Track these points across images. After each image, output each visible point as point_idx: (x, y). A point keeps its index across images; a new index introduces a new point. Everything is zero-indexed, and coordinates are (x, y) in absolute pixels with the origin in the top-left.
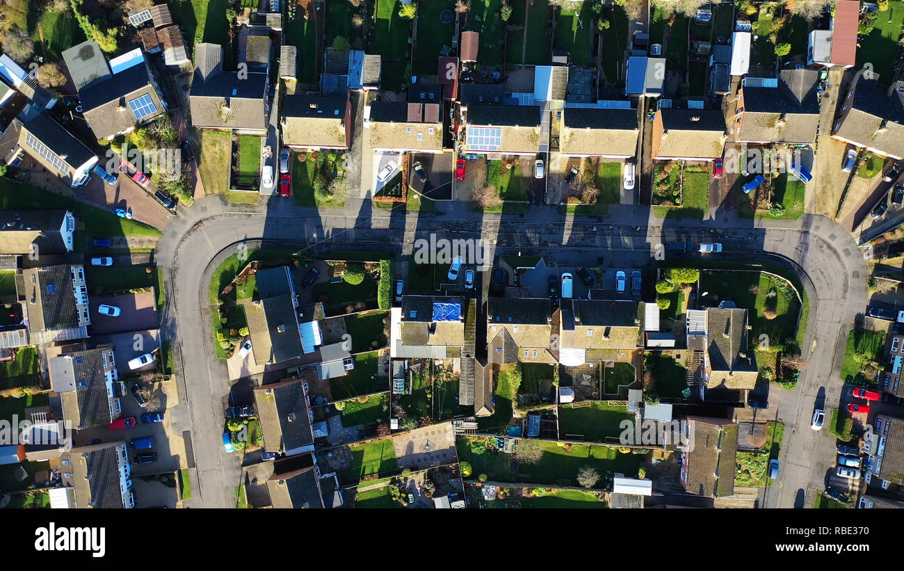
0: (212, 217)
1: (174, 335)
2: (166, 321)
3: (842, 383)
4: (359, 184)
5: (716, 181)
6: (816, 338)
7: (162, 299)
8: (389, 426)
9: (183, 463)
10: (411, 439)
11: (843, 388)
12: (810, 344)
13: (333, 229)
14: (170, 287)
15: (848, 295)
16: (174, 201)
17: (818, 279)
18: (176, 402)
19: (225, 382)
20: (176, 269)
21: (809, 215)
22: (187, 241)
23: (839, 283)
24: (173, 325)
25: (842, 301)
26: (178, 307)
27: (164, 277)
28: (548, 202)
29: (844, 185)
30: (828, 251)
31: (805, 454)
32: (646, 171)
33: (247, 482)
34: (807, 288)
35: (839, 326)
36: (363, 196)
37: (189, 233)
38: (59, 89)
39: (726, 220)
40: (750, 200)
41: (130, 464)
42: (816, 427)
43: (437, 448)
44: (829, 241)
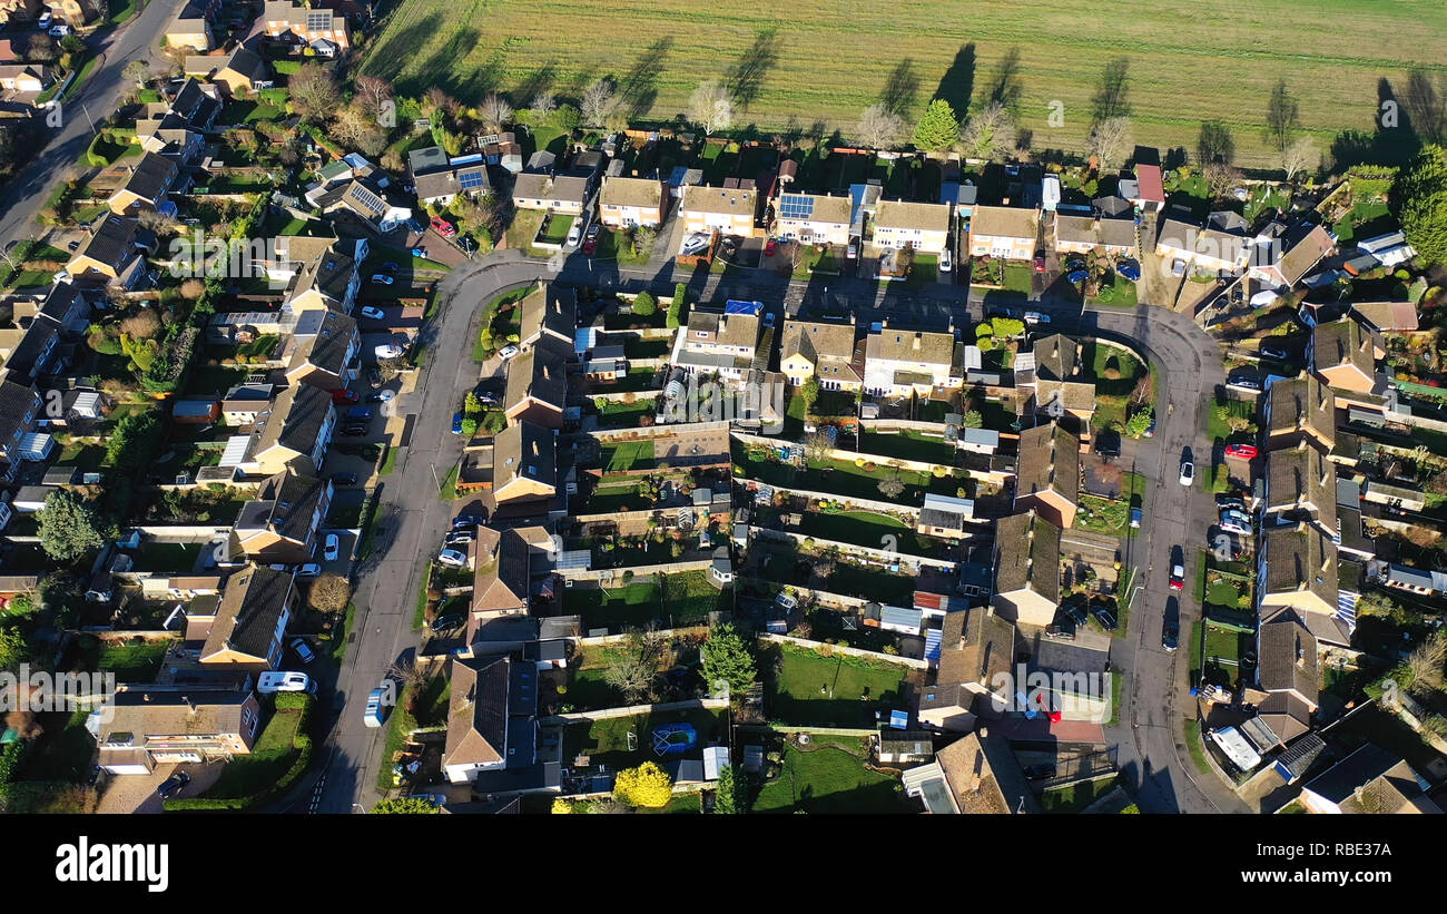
0: (507, 264)
1: (433, 340)
2: (429, 328)
3: (1211, 444)
4: (665, 253)
5: (1039, 275)
6: (1171, 402)
7: (432, 312)
8: (654, 419)
9: (396, 442)
10: (677, 443)
11: (1214, 448)
12: (1166, 408)
13: (630, 280)
14: (443, 305)
15: (1202, 369)
16: (475, 246)
17: (1164, 354)
18: (412, 390)
19: (474, 378)
20: (455, 295)
21: (1144, 305)
22: (475, 277)
23: (1190, 357)
24: (436, 332)
25: (1196, 374)
26: (447, 320)
27: (440, 297)
28: (860, 277)
29: (1177, 287)
30: (1170, 333)
31: (1177, 510)
32: (963, 262)
33: (464, 465)
34: (1151, 358)
35: (1197, 394)
36: (667, 259)
37: (479, 272)
38: (395, 172)
39: (1052, 302)
40: (1076, 290)
41: (332, 436)
42: (1186, 481)
43: (706, 453)
44: (1170, 326)
